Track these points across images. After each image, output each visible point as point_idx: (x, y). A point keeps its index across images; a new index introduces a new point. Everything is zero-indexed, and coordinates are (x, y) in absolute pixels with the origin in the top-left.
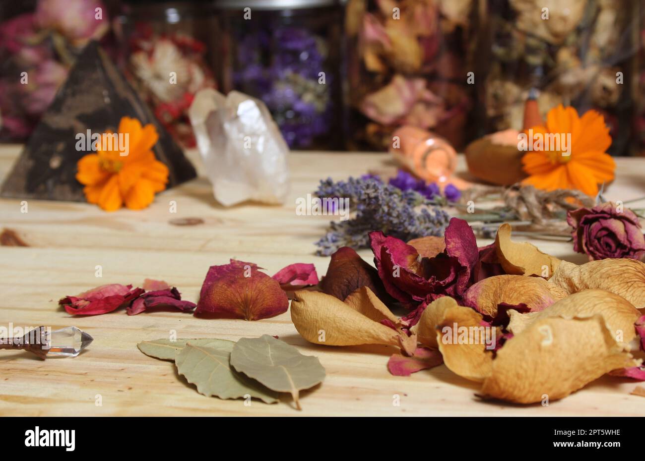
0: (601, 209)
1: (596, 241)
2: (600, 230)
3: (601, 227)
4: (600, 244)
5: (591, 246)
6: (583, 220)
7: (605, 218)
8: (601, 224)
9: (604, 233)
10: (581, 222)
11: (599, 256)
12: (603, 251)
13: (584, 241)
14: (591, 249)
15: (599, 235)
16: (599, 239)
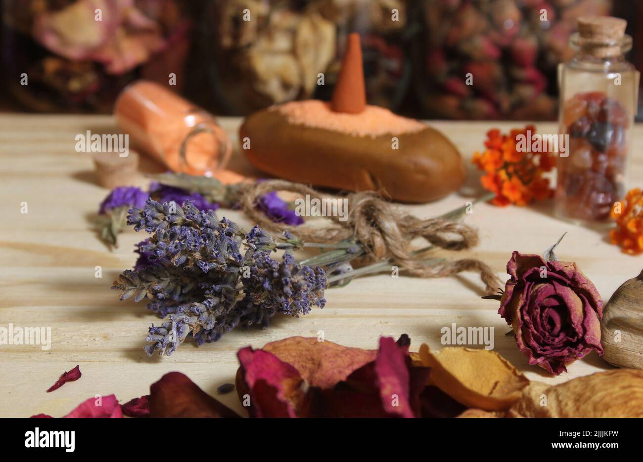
0: (561, 268)
1: (538, 311)
2: (551, 296)
3: (553, 293)
4: (541, 316)
5: (529, 313)
6: (530, 272)
7: (564, 284)
8: (555, 289)
9: (554, 302)
10: (527, 275)
11: (533, 332)
12: (541, 329)
13: (521, 303)
14: (527, 318)
15: (545, 302)
16: (543, 308)
